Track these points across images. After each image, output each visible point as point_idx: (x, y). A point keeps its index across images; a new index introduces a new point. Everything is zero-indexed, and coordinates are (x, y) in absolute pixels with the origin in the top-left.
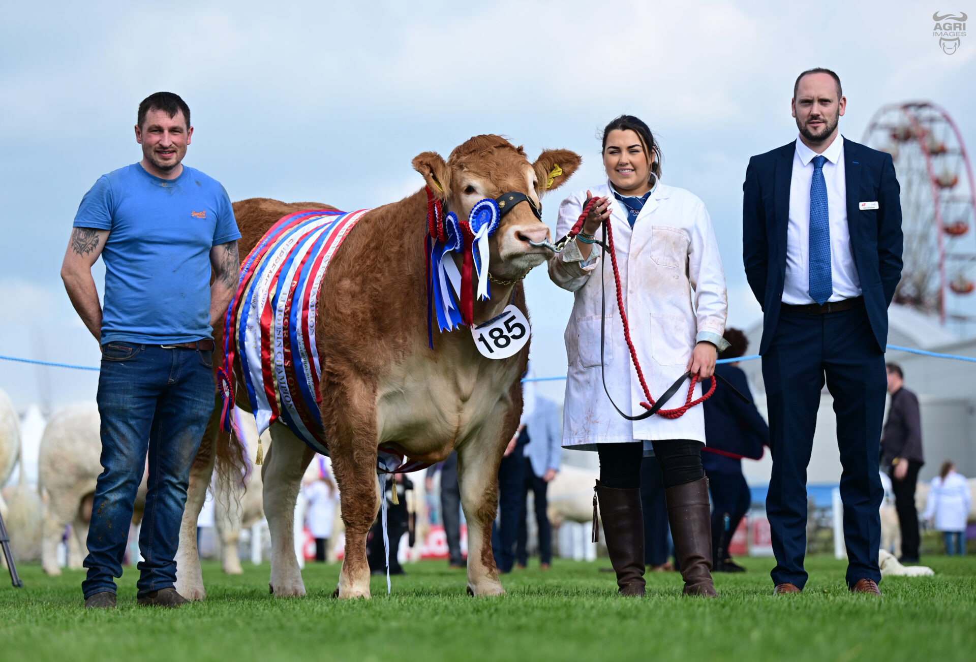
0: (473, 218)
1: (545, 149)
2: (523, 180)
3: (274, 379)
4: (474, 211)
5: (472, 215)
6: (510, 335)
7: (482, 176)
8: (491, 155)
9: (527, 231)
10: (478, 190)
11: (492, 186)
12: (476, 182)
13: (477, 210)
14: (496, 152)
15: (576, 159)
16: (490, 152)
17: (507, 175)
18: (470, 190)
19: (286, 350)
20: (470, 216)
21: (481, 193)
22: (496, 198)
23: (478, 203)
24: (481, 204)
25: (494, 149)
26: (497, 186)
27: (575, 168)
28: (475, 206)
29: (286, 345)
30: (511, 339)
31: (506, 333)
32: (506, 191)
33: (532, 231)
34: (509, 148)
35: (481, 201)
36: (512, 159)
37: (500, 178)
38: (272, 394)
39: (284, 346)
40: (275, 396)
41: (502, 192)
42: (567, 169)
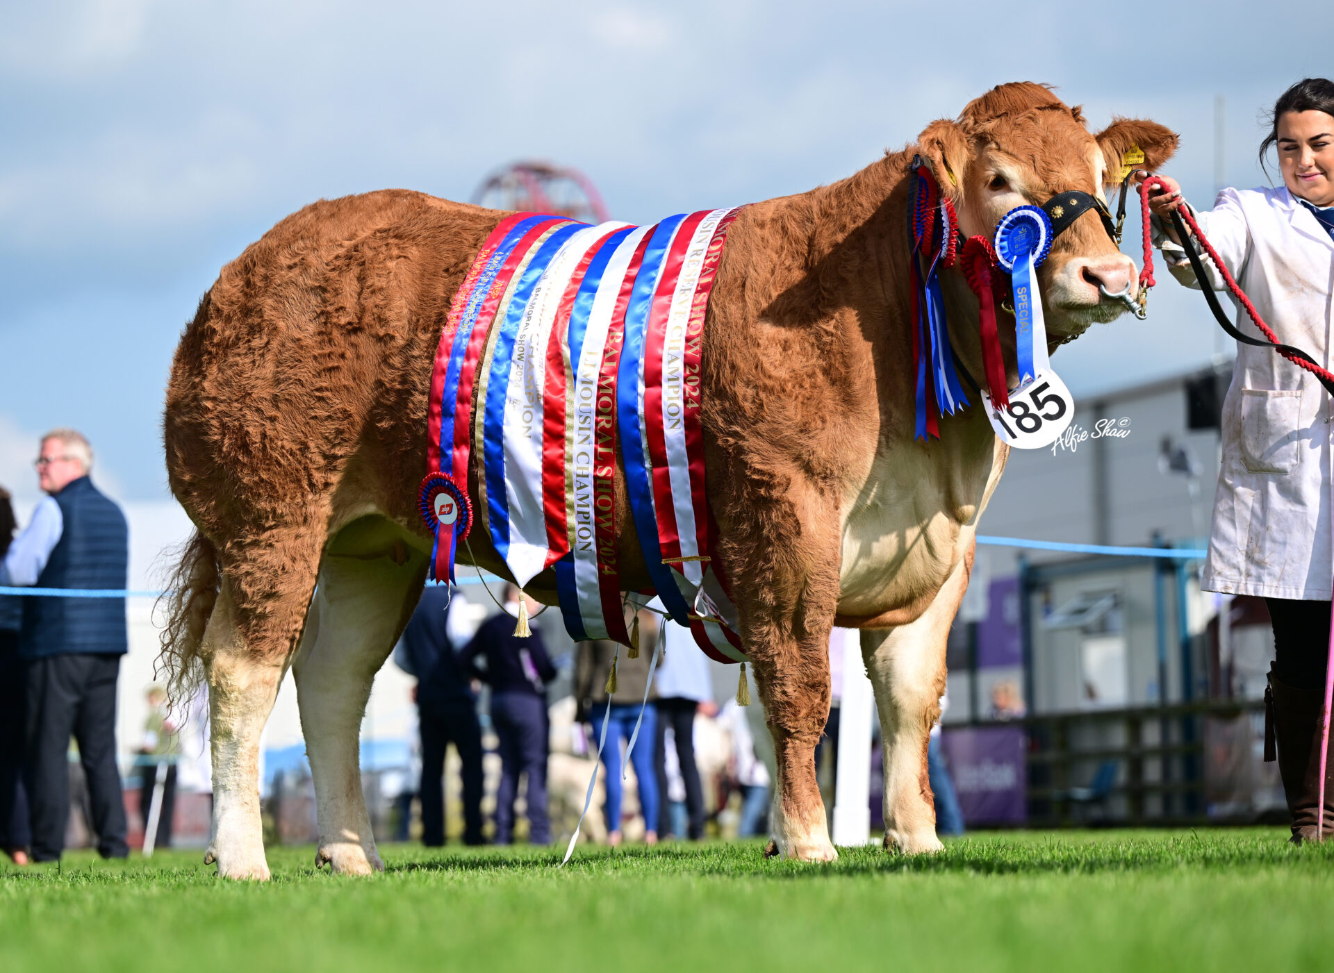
0: (1003, 233)
1: (1116, 116)
2: (1087, 171)
3: (566, 489)
4: (1006, 222)
5: (1002, 228)
6: (1040, 413)
7: (1020, 160)
8: (1032, 123)
9: (1099, 268)
10: (1013, 186)
11: (1037, 180)
12: (1013, 171)
13: (1011, 222)
14: (1042, 118)
15: (1170, 140)
16: (1030, 118)
17: (1061, 163)
18: (1000, 183)
19: (600, 450)
20: (997, 229)
21: (1018, 190)
22: (1044, 202)
23: (1015, 210)
24: (1020, 213)
25: (1037, 112)
26: (1045, 182)
27: (1166, 155)
28: (1009, 214)
29: (600, 442)
30: (1043, 420)
31: (1033, 409)
32: (1060, 191)
33: (1106, 268)
34: (1061, 111)
35: (1020, 208)
36: (1069, 132)
37: (1050, 167)
38: (559, 514)
39: (596, 443)
40: (565, 520)
41: (1054, 193)
42: (1151, 155)
